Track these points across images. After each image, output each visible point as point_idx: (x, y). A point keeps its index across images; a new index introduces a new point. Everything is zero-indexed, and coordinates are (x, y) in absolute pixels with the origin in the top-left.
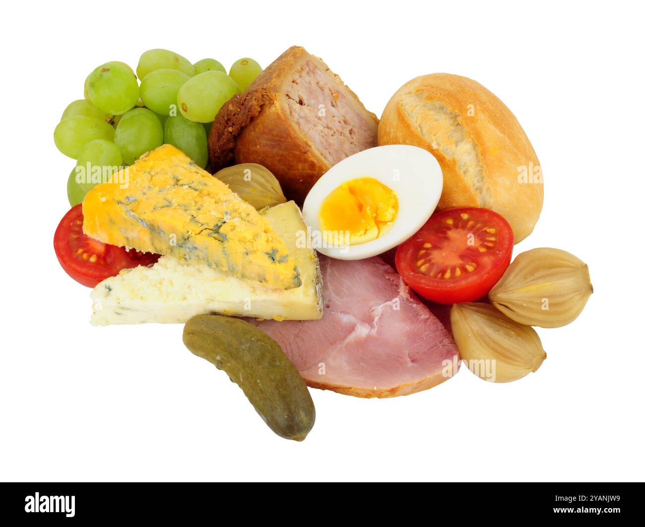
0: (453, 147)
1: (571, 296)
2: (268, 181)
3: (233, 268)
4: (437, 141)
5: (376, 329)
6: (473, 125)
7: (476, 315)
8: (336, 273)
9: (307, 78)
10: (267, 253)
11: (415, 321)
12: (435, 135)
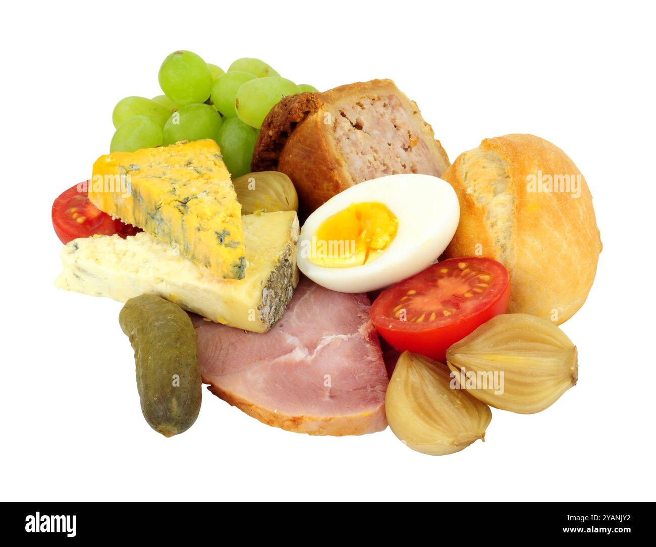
0: (491, 195)
1: (544, 379)
2: (285, 191)
3: (188, 248)
4: (475, 187)
5: (313, 356)
6: (520, 176)
7: (427, 370)
8: (312, 300)
9: (382, 110)
10: (216, 233)
11: (358, 360)
12: (475, 181)
